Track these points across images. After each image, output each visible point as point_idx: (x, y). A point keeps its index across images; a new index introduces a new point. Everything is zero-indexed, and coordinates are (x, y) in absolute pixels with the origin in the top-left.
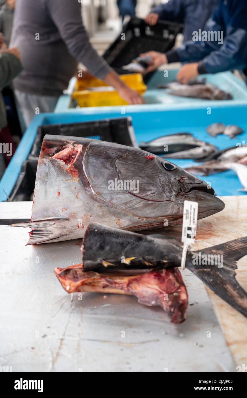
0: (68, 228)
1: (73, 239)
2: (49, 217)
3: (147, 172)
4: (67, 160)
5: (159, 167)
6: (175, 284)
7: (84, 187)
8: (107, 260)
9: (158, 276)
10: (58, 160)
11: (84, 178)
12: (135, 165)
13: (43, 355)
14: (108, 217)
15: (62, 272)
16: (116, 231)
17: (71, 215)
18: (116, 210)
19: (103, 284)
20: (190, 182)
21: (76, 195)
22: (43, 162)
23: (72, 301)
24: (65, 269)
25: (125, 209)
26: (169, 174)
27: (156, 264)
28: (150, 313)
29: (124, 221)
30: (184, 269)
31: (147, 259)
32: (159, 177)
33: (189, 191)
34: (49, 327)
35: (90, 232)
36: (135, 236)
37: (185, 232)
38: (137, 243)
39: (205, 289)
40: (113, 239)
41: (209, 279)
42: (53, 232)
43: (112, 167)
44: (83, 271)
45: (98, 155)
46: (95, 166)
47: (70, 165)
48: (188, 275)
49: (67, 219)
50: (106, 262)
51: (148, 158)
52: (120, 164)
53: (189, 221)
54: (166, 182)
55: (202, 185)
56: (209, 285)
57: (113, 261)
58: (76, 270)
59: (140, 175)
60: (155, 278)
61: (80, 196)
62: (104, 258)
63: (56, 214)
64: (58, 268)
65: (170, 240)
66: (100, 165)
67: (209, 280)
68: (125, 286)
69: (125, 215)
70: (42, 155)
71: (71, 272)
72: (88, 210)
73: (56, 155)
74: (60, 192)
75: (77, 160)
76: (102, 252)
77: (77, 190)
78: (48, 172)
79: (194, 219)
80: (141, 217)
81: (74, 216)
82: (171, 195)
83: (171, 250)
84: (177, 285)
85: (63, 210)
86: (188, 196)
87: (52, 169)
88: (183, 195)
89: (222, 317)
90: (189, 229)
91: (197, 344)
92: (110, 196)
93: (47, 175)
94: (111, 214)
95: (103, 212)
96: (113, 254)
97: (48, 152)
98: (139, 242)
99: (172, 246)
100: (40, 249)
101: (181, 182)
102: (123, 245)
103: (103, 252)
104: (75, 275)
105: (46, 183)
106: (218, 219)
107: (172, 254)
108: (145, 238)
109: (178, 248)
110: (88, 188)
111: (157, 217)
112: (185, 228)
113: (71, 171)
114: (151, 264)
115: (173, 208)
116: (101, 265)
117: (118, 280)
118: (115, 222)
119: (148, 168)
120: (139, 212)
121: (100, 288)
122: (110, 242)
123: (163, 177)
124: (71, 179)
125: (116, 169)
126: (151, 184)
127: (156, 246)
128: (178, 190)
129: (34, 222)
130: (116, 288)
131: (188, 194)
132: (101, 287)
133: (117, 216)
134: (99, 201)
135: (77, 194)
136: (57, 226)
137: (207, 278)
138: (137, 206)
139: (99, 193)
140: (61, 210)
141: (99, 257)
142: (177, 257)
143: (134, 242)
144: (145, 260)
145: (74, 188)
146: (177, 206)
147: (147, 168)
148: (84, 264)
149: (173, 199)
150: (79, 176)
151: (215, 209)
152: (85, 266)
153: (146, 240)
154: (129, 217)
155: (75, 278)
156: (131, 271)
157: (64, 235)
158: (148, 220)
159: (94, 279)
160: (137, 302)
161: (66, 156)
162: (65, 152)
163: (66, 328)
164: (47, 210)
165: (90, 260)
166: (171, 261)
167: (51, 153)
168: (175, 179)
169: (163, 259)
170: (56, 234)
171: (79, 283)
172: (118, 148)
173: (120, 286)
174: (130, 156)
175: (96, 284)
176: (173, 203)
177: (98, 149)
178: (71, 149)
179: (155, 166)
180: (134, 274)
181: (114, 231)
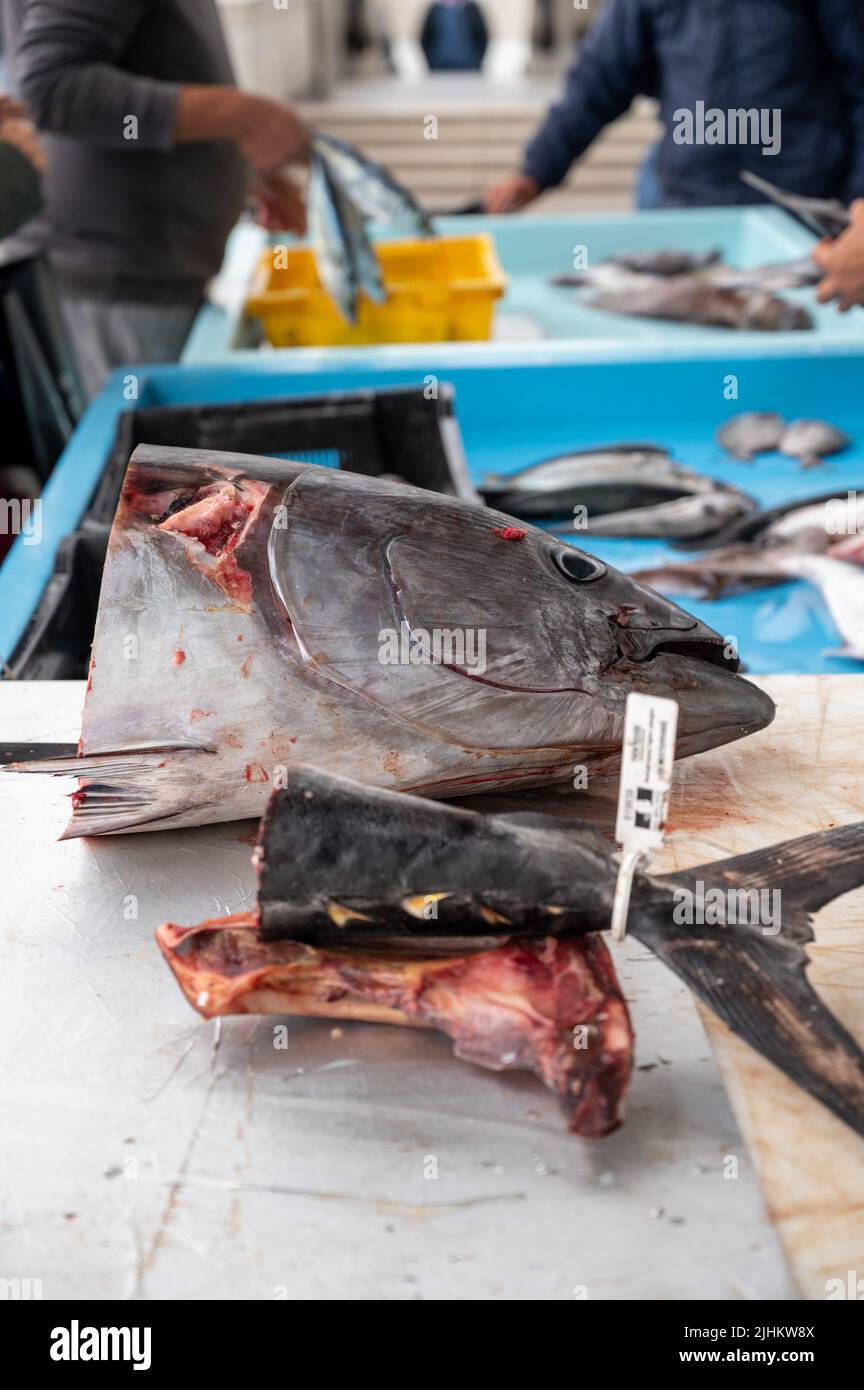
0: (212, 781)
1: (227, 820)
2: (143, 739)
3: (498, 585)
4: (213, 536)
5: (544, 568)
6: (586, 993)
7: (269, 636)
8: (347, 902)
9: (528, 963)
10: (181, 538)
11: (272, 604)
12: (457, 559)
13: (105, 1244)
14: (355, 744)
15: (184, 942)
16: (382, 797)
17: (222, 733)
18: (383, 718)
19: (330, 987)
20: (653, 624)
21: (242, 664)
22: (128, 544)
23: (217, 1046)
24: (194, 931)
25: (415, 716)
26: (577, 594)
27: (521, 918)
28: (496, 1096)
29: (414, 761)
30: (621, 939)
31: (489, 902)
32: (542, 605)
33: (650, 658)
34: (130, 1141)
35: (288, 799)
36: (450, 817)
37: (629, 804)
38: (455, 843)
39: (696, 1013)
40: (369, 828)
41: (712, 978)
42: (157, 794)
43: (375, 563)
44: (260, 940)
45: (323, 522)
46: (313, 561)
47: (224, 556)
48: (639, 960)
49: (209, 750)
50: (343, 909)
51: (505, 536)
52: (402, 555)
53: (644, 769)
54: (566, 622)
55: (694, 634)
56: (712, 1000)
57: (367, 904)
58: (235, 933)
59: (472, 596)
60: (516, 970)
61: (258, 666)
62: (334, 894)
63: (169, 730)
64: (170, 927)
65: (575, 835)
66: (332, 557)
67: (709, 982)
68: (409, 995)
69: (415, 738)
70: (122, 517)
71: (217, 941)
72: (284, 720)
73: (174, 518)
74: (186, 651)
75: (248, 537)
76: (327, 874)
77: (248, 646)
78: (143, 577)
79: (661, 762)
80: (473, 747)
81: (232, 738)
82: (583, 670)
83: (577, 870)
84: (596, 996)
85: (193, 717)
86: (644, 673)
87: (159, 568)
88: (625, 671)
89: (753, 1116)
90: (645, 795)
91: (661, 1213)
92: (365, 670)
93: (139, 588)
94: (365, 734)
95: (337, 726)
96: (367, 880)
97: (145, 508)
98: (461, 838)
99: (579, 854)
100: (109, 854)
101: (620, 625)
102: (402, 850)
103: (334, 872)
104: (230, 951)
105: (135, 620)
106: (747, 757)
107: (580, 885)
108: (482, 825)
109: (601, 863)
110: (284, 640)
111: (529, 748)
112: (629, 792)
113: (225, 575)
114: (502, 919)
115: (587, 715)
116: (323, 917)
117: (383, 975)
118: (382, 762)
119: (502, 573)
120: (466, 728)
121: (319, 1000)
122: (356, 836)
123: (557, 607)
124: (226, 606)
125: (388, 574)
126: (512, 628)
127: (524, 853)
128: (610, 651)
129: (88, 756)
130: (374, 1001)
131: (644, 666)
132: (324, 999)
133: (387, 743)
134: (326, 687)
135: (245, 659)
136: (172, 772)
137: (706, 975)
138: (460, 706)
139: (323, 659)
140: (188, 716)
141: (319, 890)
142: (598, 896)
143: (446, 839)
144: (485, 905)
145: (235, 639)
146: (602, 709)
147: (500, 570)
148: (262, 913)
149: (590, 683)
150: (255, 596)
151: (739, 723)
152: (266, 921)
153: (488, 833)
154: (432, 747)
155: (231, 963)
156: (432, 942)
157: (197, 807)
158: (499, 757)
159: (298, 969)
160: (451, 1055)
161: (210, 523)
162: (205, 510)
163: (192, 1145)
164: (136, 714)
165: (282, 898)
166: (575, 910)
167: (156, 512)
168: (600, 612)
169: (546, 903)
170: (168, 802)
171: (242, 981)
172: (398, 498)
173: (390, 996)
174: (440, 528)
175: (304, 987)
176: (588, 696)
177: (326, 500)
178: (227, 498)
179: (528, 564)
180: (441, 954)
181: (372, 797)
